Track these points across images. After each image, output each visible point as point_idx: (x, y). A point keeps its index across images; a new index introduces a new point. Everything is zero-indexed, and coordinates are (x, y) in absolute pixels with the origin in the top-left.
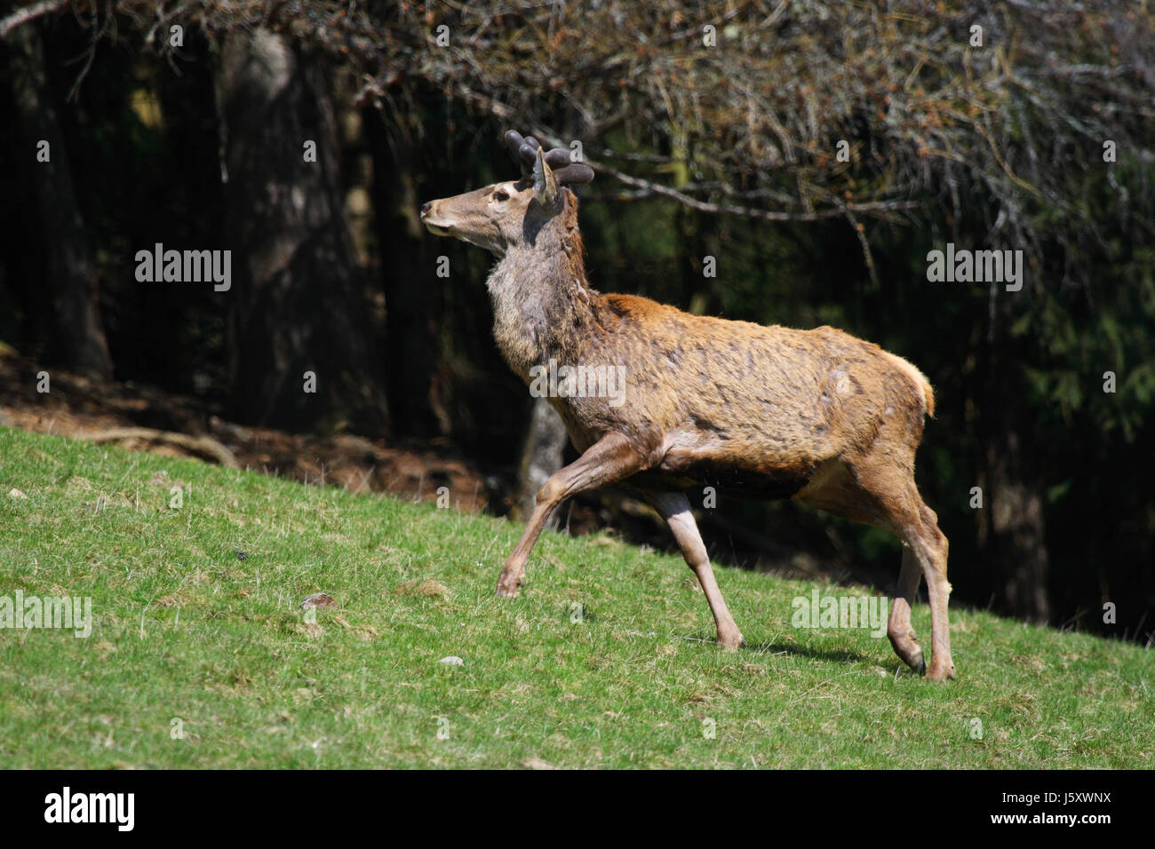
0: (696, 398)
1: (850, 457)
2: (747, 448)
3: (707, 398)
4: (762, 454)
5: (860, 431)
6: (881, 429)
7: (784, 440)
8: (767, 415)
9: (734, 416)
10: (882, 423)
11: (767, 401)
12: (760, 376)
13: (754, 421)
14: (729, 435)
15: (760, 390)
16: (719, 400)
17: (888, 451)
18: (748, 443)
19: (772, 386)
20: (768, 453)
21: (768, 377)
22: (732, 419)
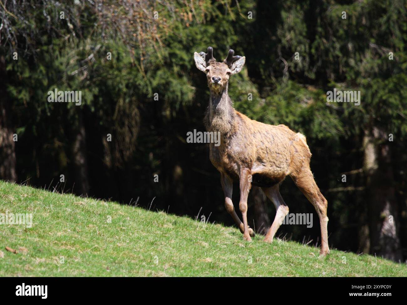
0: (260, 151)
1: (294, 174)
2: (270, 170)
3: (263, 151)
4: (274, 172)
5: (297, 165)
6: (303, 164)
7: (281, 168)
8: (278, 159)
9: (269, 158)
10: (303, 162)
11: (278, 153)
12: (276, 144)
13: (274, 160)
14: (266, 165)
15: (276, 149)
16: (265, 152)
17: (306, 171)
18: (271, 168)
19: (280, 147)
20: (276, 172)
21: (279, 144)
22: (268, 159)
